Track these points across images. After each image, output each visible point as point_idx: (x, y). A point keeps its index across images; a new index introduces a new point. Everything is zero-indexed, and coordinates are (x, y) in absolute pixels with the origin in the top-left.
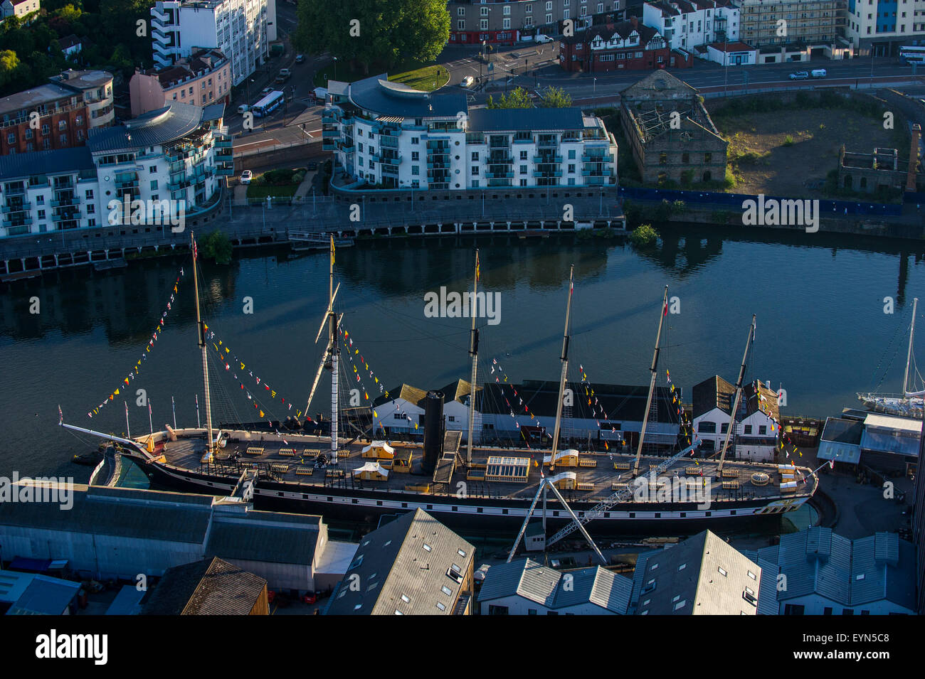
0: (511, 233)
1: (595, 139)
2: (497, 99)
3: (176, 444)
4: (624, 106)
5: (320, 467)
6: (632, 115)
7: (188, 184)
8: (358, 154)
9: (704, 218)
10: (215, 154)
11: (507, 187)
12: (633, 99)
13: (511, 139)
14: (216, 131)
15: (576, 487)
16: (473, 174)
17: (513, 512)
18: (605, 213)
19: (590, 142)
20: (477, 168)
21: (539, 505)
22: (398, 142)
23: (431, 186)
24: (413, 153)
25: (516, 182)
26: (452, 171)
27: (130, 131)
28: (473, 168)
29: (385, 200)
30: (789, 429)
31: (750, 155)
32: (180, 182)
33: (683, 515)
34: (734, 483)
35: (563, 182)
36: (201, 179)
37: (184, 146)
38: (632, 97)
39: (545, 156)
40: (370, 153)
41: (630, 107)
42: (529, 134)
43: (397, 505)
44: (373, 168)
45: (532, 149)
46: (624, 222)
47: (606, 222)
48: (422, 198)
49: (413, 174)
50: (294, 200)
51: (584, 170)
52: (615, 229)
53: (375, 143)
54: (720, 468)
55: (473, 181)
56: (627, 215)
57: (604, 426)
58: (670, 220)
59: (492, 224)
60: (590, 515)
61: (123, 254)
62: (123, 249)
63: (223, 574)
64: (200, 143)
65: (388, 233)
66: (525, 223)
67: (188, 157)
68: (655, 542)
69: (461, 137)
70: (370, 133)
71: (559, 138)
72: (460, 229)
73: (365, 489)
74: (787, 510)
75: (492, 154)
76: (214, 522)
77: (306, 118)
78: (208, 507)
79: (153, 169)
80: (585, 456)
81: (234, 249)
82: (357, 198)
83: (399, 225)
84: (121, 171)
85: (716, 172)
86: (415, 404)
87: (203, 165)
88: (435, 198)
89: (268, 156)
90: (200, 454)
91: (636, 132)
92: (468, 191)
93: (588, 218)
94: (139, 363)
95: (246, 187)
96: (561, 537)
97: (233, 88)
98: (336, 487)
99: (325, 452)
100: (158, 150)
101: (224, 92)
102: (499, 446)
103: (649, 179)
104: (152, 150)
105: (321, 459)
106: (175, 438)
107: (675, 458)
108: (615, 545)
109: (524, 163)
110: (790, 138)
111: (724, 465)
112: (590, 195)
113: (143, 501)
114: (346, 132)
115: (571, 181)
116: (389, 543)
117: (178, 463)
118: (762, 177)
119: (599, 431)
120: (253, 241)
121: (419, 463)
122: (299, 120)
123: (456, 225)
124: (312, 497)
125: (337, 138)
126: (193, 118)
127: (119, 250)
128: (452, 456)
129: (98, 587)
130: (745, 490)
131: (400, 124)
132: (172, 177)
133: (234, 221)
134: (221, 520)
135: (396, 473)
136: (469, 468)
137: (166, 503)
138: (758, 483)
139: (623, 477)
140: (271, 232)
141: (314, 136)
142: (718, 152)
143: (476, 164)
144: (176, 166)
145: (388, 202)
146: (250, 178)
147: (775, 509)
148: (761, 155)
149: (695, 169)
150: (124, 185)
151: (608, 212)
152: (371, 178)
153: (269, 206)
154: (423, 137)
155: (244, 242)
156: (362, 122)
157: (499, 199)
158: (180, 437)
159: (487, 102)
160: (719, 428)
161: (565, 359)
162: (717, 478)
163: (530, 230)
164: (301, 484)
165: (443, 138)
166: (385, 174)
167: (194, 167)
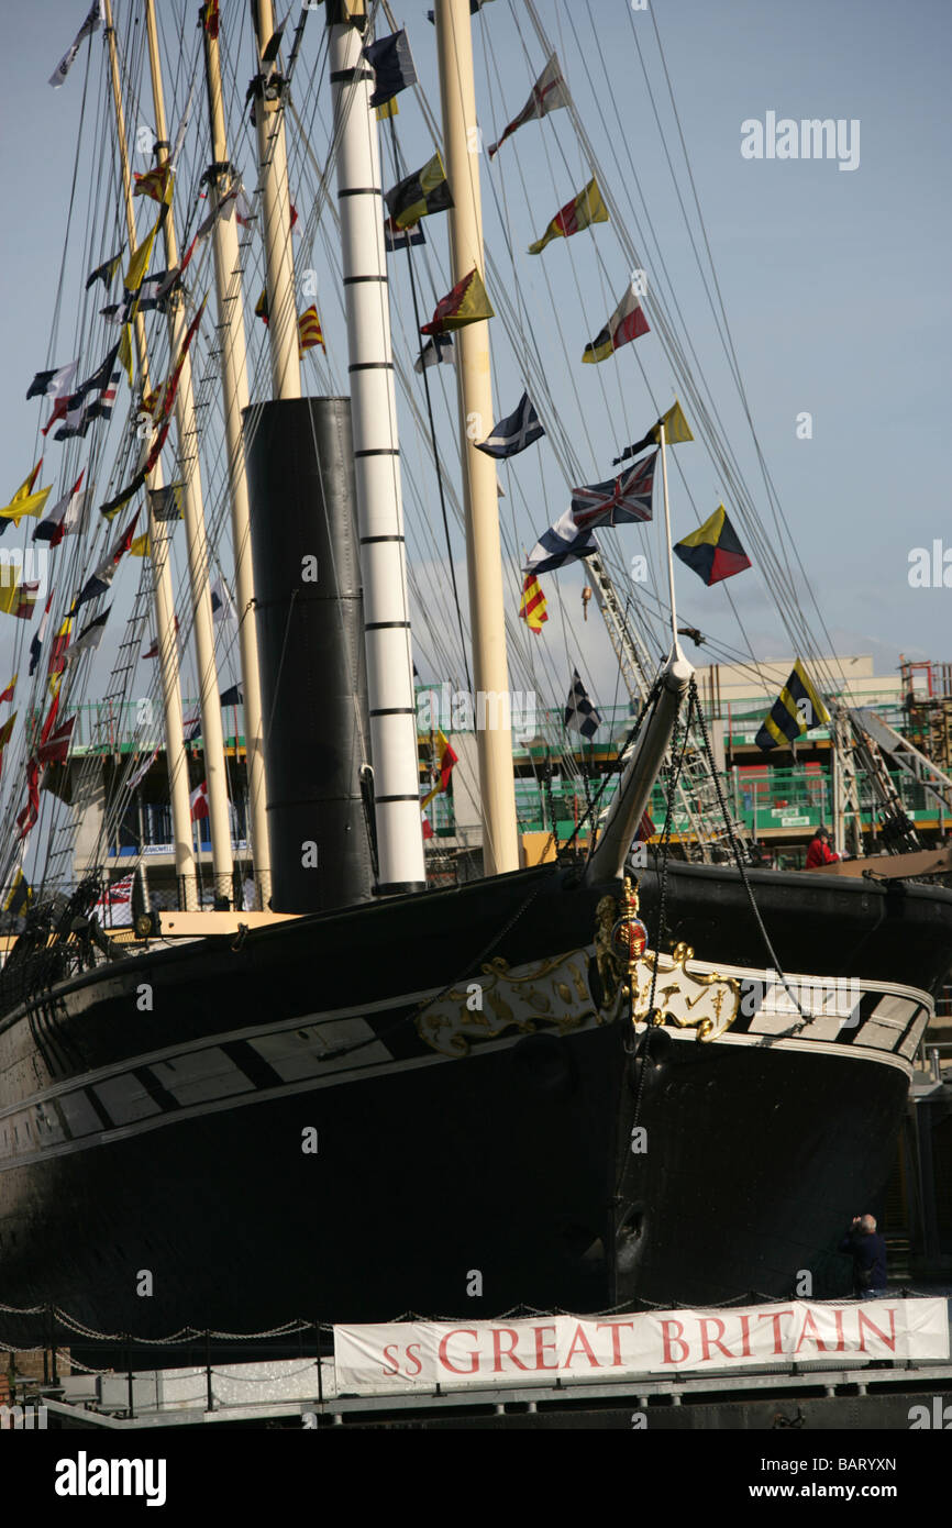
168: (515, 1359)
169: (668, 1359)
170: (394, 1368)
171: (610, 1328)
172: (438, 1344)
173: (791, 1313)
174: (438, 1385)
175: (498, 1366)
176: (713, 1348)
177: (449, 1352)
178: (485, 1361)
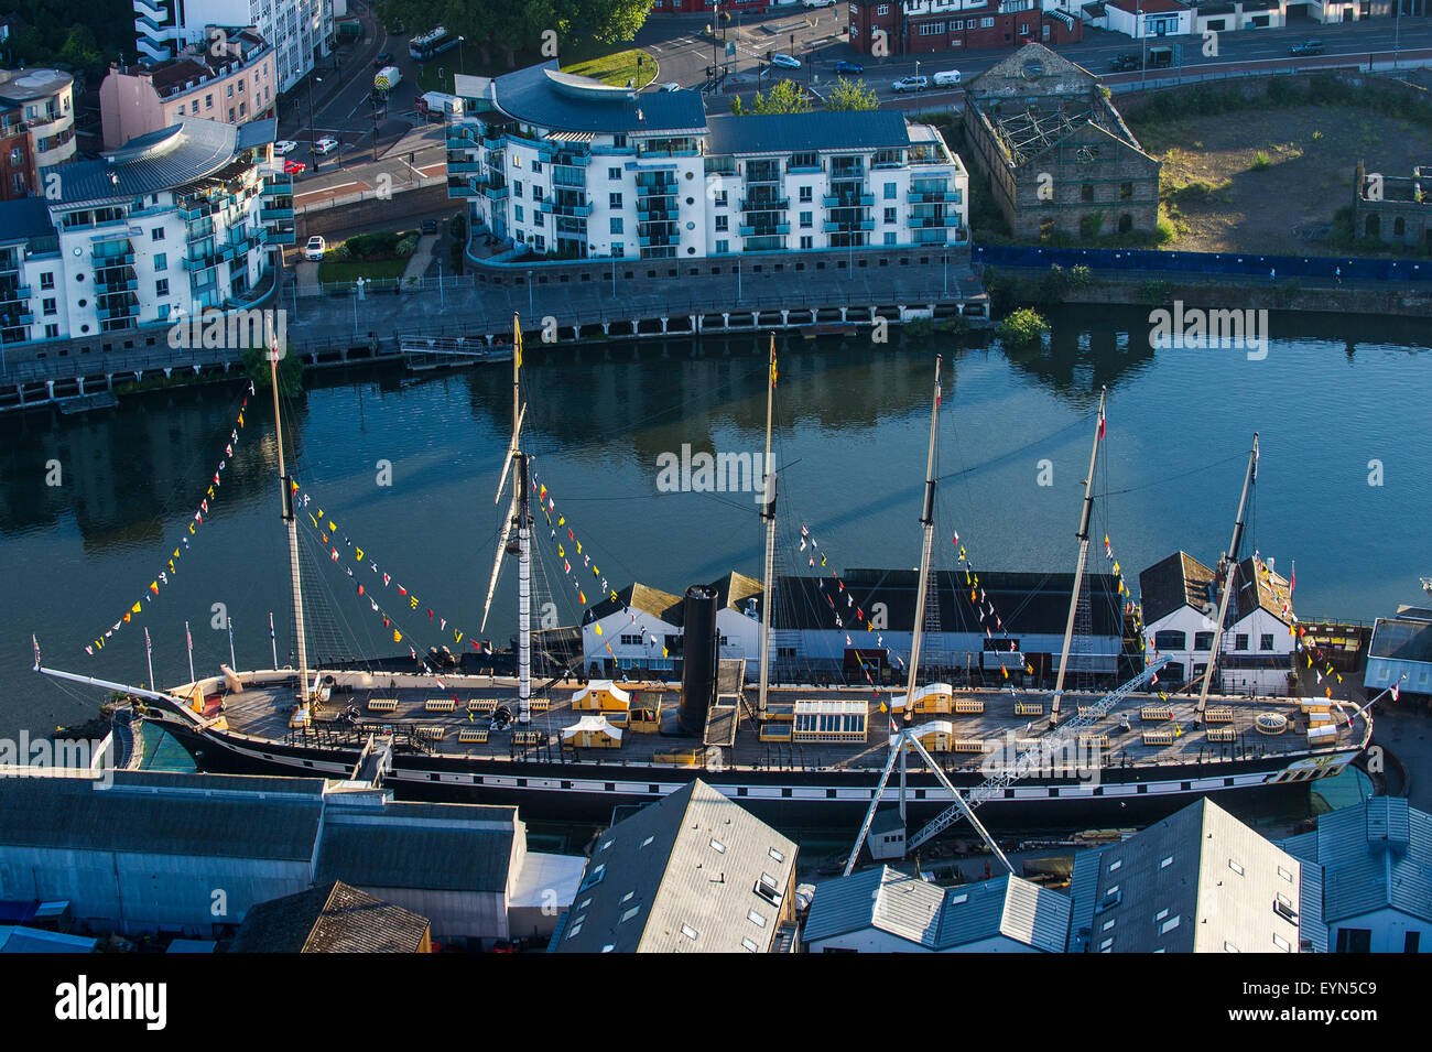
0: (791, 330)
1: (930, 163)
2: (749, 102)
3: (242, 698)
4: (971, 108)
5: (500, 728)
6: (987, 122)
7: (220, 260)
8: (514, 200)
9: (1125, 295)
10: (263, 208)
11: (778, 251)
12: (986, 95)
13: (782, 166)
14: (263, 166)
15: (954, 747)
16: (718, 229)
17: (845, 794)
18: (952, 291)
19: (922, 169)
20: (725, 218)
21: (894, 781)
22: (584, 177)
23: (645, 252)
24: (612, 196)
25: (793, 243)
26: (681, 225)
27: (114, 168)
28: (718, 218)
29: (564, 279)
30: (1310, 642)
31: (1197, 186)
32: (205, 255)
33: (1142, 789)
34: (1228, 731)
35: (876, 239)
36: (242, 248)
37: (211, 193)
38: (984, 91)
39: (843, 195)
40: (536, 199)
41: (983, 110)
42: (814, 156)
43: (640, 788)
44: (541, 224)
45: (820, 183)
46: (987, 306)
47: (954, 306)
48: (629, 275)
49: (612, 233)
50: (404, 283)
51: (912, 217)
52: (971, 318)
53: (545, 179)
54: (1201, 706)
55: (718, 243)
56: (990, 294)
57: (989, 645)
58: (1065, 300)
59: (756, 315)
60: (979, 794)
61: (110, 384)
62: (110, 376)
63: (353, 910)
64: (237, 187)
65: (573, 336)
66: (814, 312)
67: (219, 211)
68: (1096, 838)
69: (696, 164)
70: (534, 162)
71: (867, 162)
72: (700, 326)
73: (583, 763)
74: (1321, 775)
75: (751, 192)
76: (326, 824)
77: (412, 145)
78: (316, 797)
79: (158, 234)
80: (962, 696)
81: (306, 370)
82: (515, 277)
83: (595, 321)
84: (103, 237)
85: (1141, 216)
86: (657, 617)
87: (244, 225)
88: (652, 274)
89: (350, 211)
90: (287, 713)
91: (997, 149)
92: (709, 259)
93: (923, 299)
94: (177, 554)
95: (317, 265)
96: (932, 833)
97: (279, 97)
98: (534, 760)
99: (508, 703)
100: (165, 199)
101: (265, 104)
102: (812, 683)
103: (1025, 231)
104: (155, 200)
105: (501, 715)
106: (239, 688)
107: (1121, 694)
108: (1026, 846)
109: (806, 207)
110: (1263, 157)
111: (1208, 702)
112: (924, 261)
113: (199, 791)
114: (491, 164)
115: (890, 237)
116: (650, 840)
117: (250, 728)
118: (1220, 224)
119: (981, 654)
120: (337, 356)
121: (675, 717)
122: (401, 149)
123: (693, 318)
124: (490, 781)
125: (473, 175)
126: (221, 142)
127: (102, 377)
128: (733, 701)
129: (125, 946)
130: (1248, 743)
131: (587, 145)
132: (191, 247)
133: (301, 323)
134: (339, 819)
135: (636, 733)
136: (762, 722)
137: (241, 792)
138: (1268, 730)
139: (1035, 727)
140: (368, 340)
141: (431, 174)
142: (1144, 180)
143: (722, 211)
144: (198, 227)
145: (570, 283)
146: (322, 250)
147: (1302, 774)
148: (1214, 186)
149: (1105, 212)
150: (109, 263)
151: (958, 288)
152: (537, 242)
153: (362, 296)
154: (629, 166)
155: (320, 358)
156: (520, 143)
157: (765, 272)
158: (248, 687)
159: (733, 108)
160: (1190, 642)
161: (929, 521)
162: (1196, 724)
163: (821, 324)
164: (471, 757)
165: (665, 166)
166: (564, 235)
167: (228, 228)
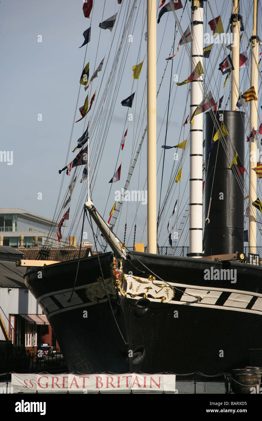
168: (57, 385)
169: (97, 387)
170: (26, 386)
171: (83, 378)
172: (38, 380)
173: (131, 376)
174: (37, 391)
175: (53, 387)
176: (109, 385)
177: (40, 382)
178: (50, 385)
